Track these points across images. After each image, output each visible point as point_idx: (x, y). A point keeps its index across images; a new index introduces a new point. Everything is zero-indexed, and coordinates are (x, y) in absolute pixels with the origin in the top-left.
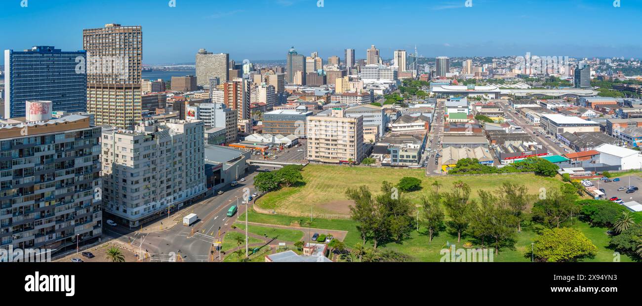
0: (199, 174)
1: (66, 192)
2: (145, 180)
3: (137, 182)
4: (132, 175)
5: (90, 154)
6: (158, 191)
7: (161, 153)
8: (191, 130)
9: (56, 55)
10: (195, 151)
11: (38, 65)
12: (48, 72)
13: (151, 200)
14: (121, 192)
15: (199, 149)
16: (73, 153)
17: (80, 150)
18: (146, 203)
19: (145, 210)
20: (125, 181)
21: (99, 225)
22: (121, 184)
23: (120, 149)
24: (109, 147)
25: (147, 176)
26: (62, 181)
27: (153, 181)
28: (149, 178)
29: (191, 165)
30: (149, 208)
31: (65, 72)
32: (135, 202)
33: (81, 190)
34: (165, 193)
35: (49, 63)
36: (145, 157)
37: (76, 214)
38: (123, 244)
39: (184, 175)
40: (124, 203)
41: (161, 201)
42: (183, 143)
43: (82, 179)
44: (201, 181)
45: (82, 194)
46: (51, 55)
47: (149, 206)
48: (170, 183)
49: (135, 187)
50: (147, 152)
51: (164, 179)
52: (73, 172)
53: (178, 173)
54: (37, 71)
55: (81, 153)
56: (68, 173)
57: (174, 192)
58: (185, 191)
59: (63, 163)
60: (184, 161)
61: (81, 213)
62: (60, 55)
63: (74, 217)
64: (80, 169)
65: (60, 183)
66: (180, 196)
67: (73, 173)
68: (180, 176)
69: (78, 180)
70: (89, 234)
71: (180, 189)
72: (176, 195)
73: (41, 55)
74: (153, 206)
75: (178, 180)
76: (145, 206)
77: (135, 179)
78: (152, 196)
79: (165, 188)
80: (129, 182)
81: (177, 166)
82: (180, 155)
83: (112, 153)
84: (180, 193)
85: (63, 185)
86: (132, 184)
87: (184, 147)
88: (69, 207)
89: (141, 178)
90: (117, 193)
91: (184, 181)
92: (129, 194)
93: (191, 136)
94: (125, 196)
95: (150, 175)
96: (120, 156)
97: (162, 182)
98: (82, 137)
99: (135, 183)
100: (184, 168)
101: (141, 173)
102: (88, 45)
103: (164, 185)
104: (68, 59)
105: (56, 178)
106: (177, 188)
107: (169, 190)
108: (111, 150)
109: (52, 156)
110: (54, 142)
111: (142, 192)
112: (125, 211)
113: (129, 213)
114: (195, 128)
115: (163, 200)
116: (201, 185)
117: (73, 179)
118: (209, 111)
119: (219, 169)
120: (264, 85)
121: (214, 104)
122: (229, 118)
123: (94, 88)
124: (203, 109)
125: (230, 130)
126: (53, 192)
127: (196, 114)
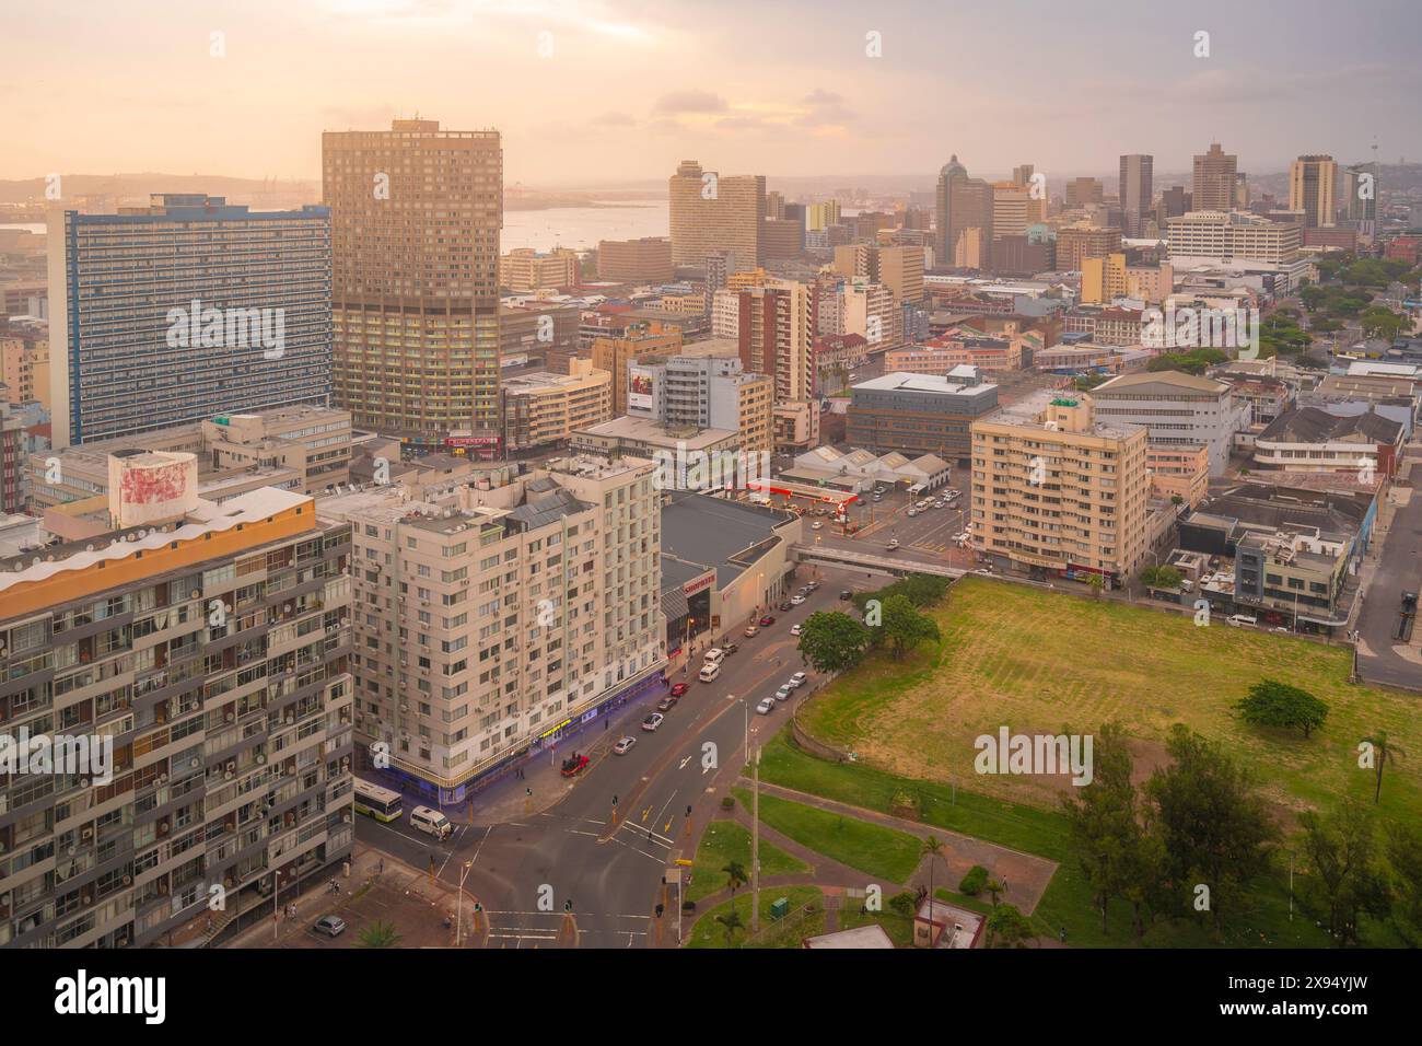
0: (644, 617)
1: (241, 739)
2: (484, 655)
3: (460, 666)
4: (446, 646)
5: (319, 605)
6: (524, 682)
7: (533, 572)
8: (621, 493)
9: (232, 224)
10: (633, 551)
11: (170, 256)
12: (205, 277)
13: (504, 712)
14: (416, 695)
15: (644, 545)
16: (261, 616)
17: (285, 603)
18: (489, 721)
19: (484, 745)
20: (425, 662)
21: (346, 819)
22: (416, 671)
23: (413, 570)
24: (381, 559)
25: (489, 644)
26: (229, 707)
27: (506, 655)
28: (496, 648)
29: (620, 591)
30: (496, 738)
31: (262, 273)
32: (454, 728)
33: (290, 720)
34: (542, 685)
35: (206, 249)
36: (485, 586)
37: (272, 802)
38: (414, 876)
39: (599, 623)
40: (424, 730)
41: (533, 713)
42: (597, 532)
43: (292, 687)
44: (650, 636)
45: (290, 730)
46: (215, 224)
47: (495, 732)
48: (558, 654)
49: (455, 680)
50: (491, 573)
51: (541, 643)
52: (262, 672)
53: (583, 618)
54: (168, 274)
55: (287, 609)
56: (245, 678)
57: (574, 675)
58: (604, 671)
59: (229, 651)
60: (599, 585)
61: (287, 796)
62: (243, 224)
63: (265, 813)
64: (283, 662)
65: (220, 713)
66: (589, 687)
67: (263, 674)
68: (589, 627)
69: (279, 693)
70: (313, 854)
71: (588, 668)
72: (574, 686)
73: (181, 226)
74: (508, 732)
75: (584, 639)
76: (483, 736)
77: (454, 657)
78: (506, 700)
79: (544, 672)
80: (436, 668)
81: (579, 602)
82: (589, 566)
83: (389, 578)
84: (587, 679)
85: (230, 717)
86: (446, 672)
87: (599, 544)
88: (248, 785)
89: (470, 653)
90: (404, 699)
91: (599, 643)
92: (437, 704)
93: (622, 510)
94: (425, 708)
95: (499, 639)
96: (413, 591)
97: (534, 655)
98: (291, 563)
99: (455, 671)
100: (599, 604)
101: (474, 638)
102: (339, 179)
103: (541, 663)
104: (272, 234)
105: (206, 703)
106: (578, 665)
107: (555, 677)
108: (386, 571)
109: (194, 635)
110: (201, 594)
111: (476, 692)
112: (425, 754)
113: (436, 762)
114: (632, 487)
115: (538, 708)
116: (649, 648)
117: (263, 692)
118: (693, 379)
119: (704, 587)
120: (861, 284)
121: (706, 361)
122: (751, 401)
123: (357, 307)
124: (677, 373)
125: (753, 435)
126: (195, 750)
127: (656, 388)
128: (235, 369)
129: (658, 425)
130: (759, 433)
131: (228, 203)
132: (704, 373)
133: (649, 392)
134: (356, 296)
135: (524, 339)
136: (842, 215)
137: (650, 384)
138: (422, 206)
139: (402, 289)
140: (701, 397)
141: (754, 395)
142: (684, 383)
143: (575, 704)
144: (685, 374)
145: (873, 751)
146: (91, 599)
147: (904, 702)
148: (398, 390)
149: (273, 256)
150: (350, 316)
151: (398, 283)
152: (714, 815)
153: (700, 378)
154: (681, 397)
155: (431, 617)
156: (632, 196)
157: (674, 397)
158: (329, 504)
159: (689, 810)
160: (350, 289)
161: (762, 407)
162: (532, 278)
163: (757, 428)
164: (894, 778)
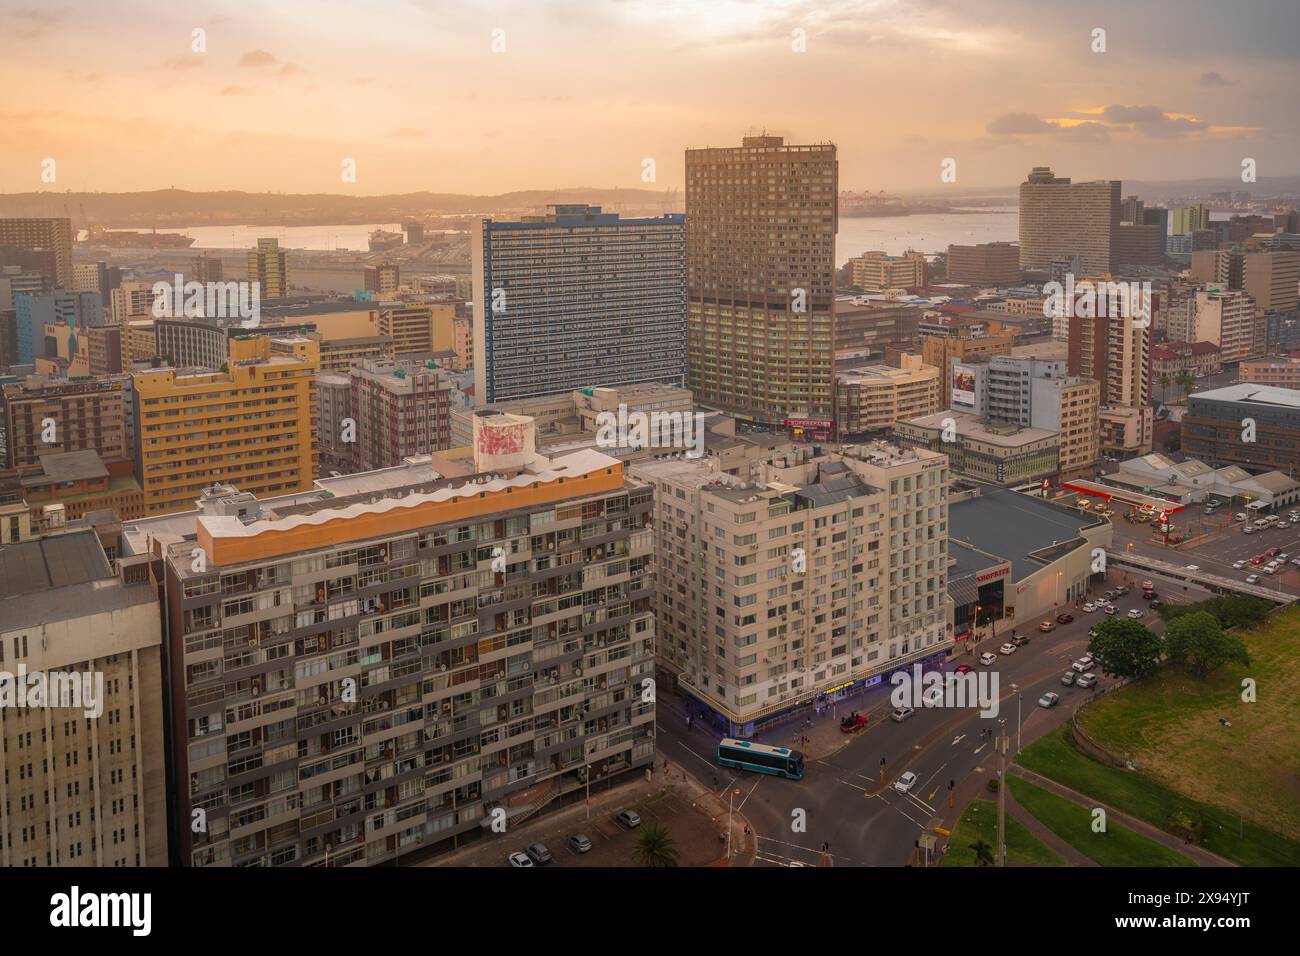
0: (930, 599)
1: (562, 653)
2: (771, 613)
3: (750, 619)
4: (737, 601)
5: (625, 552)
6: (810, 641)
7: (819, 544)
8: (907, 482)
9: (606, 230)
10: (919, 536)
11: (557, 256)
12: (585, 273)
13: (790, 665)
14: (715, 640)
15: (930, 532)
16: (577, 555)
17: (598, 546)
18: (775, 671)
19: (772, 691)
20: (721, 612)
21: (649, 734)
22: (714, 617)
23: (711, 531)
24: (688, 519)
25: (776, 603)
26: (552, 626)
27: (792, 616)
28: (783, 609)
29: (906, 572)
30: (783, 687)
31: (629, 271)
32: (744, 672)
33: (602, 644)
34: (826, 646)
35: (586, 249)
36: (773, 552)
37: (587, 708)
38: (702, 792)
39: (884, 599)
40: (720, 670)
41: (817, 671)
42: (882, 515)
43: (603, 617)
44: (936, 618)
45: (601, 652)
46: (593, 230)
47: (781, 681)
48: (842, 621)
49: (745, 631)
50: (779, 542)
51: (825, 609)
52: (578, 601)
53: (867, 593)
54: (557, 270)
55: (599, 552)
56: (564, 605)
57: (859, 642)
58: (888, 642)
59: (552, 580)
60: (884, 563)
61: (599, 706)
62: (614, 229)
63: (582, 716)
64: (596, 595)
65: (546, 630)
66: (873, 656)
67: (579, 603)
68: (873, 601)
69: (592, 620)
70: (623, 757)
71: (872, 638)
72: (858, 653)
73: (567, 231)
74: (794, 683)
75: (866, 612)
76: (770, 683)
77: (745, 611)
78: (792, 655)
79: (829, 635)
80: (730, 618)
81: (864, 577)
82: (874, 545)
83: (693, 536)
84: (872, 648)
85: (553, 634)
86: (737, 623)
87: (884, 526)
88: (568, 691)
89: (759, 609)
90: (705, 641)
91: (884, 616)
92: (730, 648)
93: (908, 497)
94: (721, 651)
95: (786, 600)
96: (711, 550)
97: (819, 619)
98: (602, 514)
99: (745, 623)
100: (884, 581)
101: (763, 597)
102: (699, 190)
103: (826, 627)
104: (638, 238)
105: (534, 619)
106: (862, 633)
107: (840, 641)
108: (692, 529)
109: (525, 564)
110: (529, 532)
111: (763, 646)
112: (721, 691)
113: (729, 700)
114: (919, 477)
115: (822, 667)
116: (935, 628)
117: (579, 617)
118: (1016, 379)
119: (998, 578)
120: (1218, 291)
121: (1028, 363)
122: (1074, 404)
123: (712, 301)
124: (1000, 372)
125: (1075, 437)
126: (527, 655)
127: (978, 385)
128: (609, 350)
129: (980, 421)
130: (1083, 435)
131: (603, 211)
132: (1026, 374)
133: (972, 389)
134: (712, 291)
135: (866, 334)
136: (1211, 219)
137: (972, 381)
138: (766, 213)
139: (749, 286)
140: (1022, 397)
141: (1077, 399)
142: (1007, 383)
143: (859, 669)
144: (1007, 374)
145: (1156, 764)
146: (446, 526)
147: (1199, 721)
148: (746, 374)
149: (639, 256)
150: (707, 309)
151: (746, 281)
152: (979, 794)
153: (1022, 378)
154: (1003, 396)
155: (726, 573)
156: (990, 203)
157: (996, 395)
158: (650, 468)
159: (952, 784)
160: (707, 285)
161: (1087, 410)
162: (883, 279)
163: (1080, 431)
164: (1176, 796)
